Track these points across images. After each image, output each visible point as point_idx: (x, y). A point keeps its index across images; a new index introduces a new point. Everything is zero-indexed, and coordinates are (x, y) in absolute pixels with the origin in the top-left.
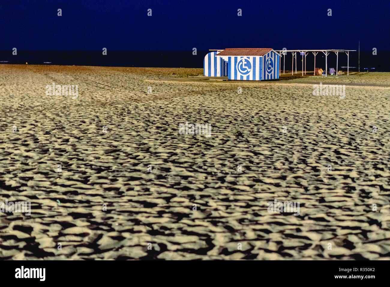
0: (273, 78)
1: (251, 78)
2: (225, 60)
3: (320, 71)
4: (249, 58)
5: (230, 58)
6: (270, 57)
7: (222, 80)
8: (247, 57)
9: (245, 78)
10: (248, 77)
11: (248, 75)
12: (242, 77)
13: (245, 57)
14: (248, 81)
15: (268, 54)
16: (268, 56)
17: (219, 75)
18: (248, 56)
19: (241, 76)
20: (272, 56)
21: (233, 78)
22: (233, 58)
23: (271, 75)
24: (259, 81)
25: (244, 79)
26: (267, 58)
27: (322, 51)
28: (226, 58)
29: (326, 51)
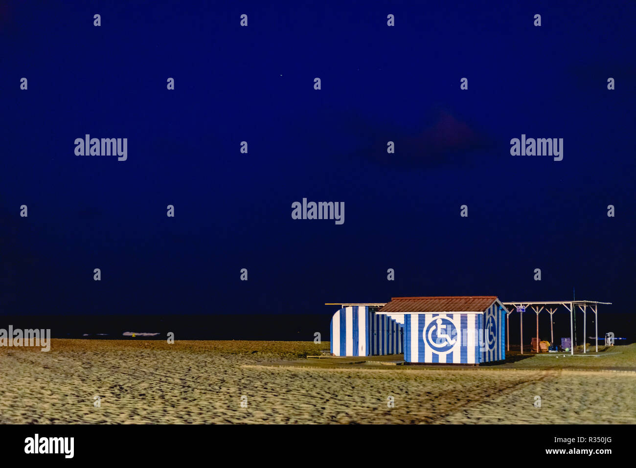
0: (496, 359)
1: (457, 360)
2: (397, 321)
3: (545, 345)
4: (451, 316)
5: (407, 318)
6: (492, 314)
7: (394, 364)
8: (448, 315)
9: (442, 359)
10: (450, 356)
11: (449, 352)
12: (435, 356)
13: (443, 315)
14: (450, 365)
15: (489, 310)
16: (489, 313)
17: (362, 353)
18: (450, 313)
19: (433, 354)
20: (494, 314)
21: (415, 358)
22: (415, 317)
23: (494, 352)
24: (475, 365)
25: (440, 361)
26: (487, 317)
27: (563, 303)
28: (399, 318)
29: (571, 303)
